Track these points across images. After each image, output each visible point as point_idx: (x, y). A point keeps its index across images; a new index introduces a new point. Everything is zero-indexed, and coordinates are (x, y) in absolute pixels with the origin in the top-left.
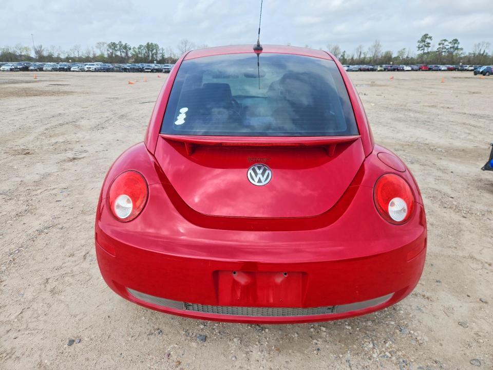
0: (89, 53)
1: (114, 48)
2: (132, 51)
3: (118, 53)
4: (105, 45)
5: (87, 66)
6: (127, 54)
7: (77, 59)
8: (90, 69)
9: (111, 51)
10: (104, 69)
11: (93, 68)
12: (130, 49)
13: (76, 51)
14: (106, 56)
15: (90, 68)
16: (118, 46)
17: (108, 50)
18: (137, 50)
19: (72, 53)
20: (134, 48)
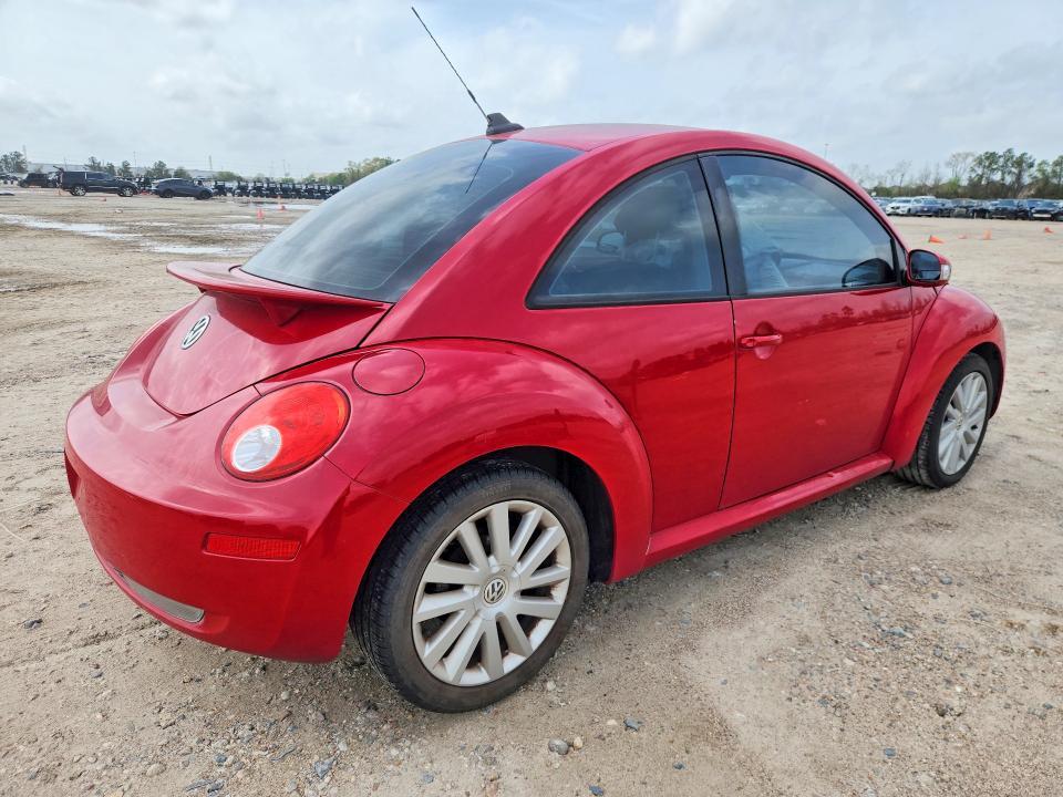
0: (927, 177)
1: (990, 164)
2: (1033, 170)
3: (997, 177)
4: (970, 159)
5: (894, 204)
6: (1019, 176)
7: (896, 191)
8: (898, 211)
9: (980, 171)
10: (928, 211)
11: (904, 207)
12: (1031, 165)
13: (899, 174)
14: (964, 182)
15: (898, 208)
16: (1002, 160)
17: (973, 170)
18: (1049, 169)
19: (890, 177)
20: (1044, 163)
